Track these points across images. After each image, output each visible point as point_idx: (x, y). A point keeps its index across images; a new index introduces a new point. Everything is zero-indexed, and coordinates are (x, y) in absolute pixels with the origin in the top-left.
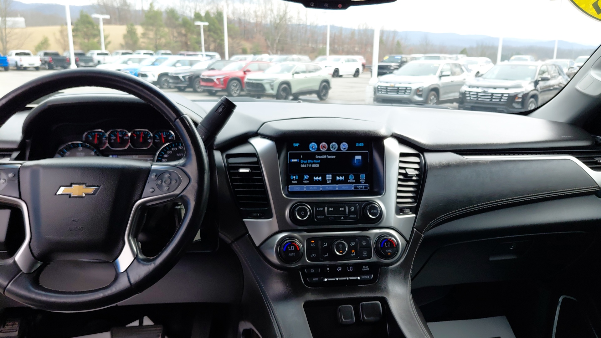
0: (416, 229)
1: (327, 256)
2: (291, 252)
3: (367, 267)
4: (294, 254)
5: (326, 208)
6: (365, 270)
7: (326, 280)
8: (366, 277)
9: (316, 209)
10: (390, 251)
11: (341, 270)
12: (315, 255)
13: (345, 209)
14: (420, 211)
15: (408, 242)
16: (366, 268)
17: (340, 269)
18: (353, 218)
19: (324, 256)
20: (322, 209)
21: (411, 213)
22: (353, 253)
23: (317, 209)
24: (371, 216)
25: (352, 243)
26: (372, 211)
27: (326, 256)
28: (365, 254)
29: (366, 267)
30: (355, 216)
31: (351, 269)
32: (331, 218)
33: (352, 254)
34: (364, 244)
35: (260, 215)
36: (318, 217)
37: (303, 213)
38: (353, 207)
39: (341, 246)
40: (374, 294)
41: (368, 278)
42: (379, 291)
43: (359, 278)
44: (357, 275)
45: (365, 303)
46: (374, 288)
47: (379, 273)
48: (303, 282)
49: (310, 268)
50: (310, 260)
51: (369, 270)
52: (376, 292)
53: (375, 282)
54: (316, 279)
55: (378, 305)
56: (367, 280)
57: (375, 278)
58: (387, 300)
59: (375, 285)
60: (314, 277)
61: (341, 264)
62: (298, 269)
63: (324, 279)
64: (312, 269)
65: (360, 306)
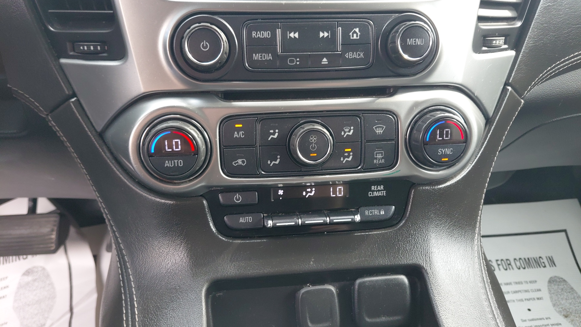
0: (512, 87)
1: (277, 162)
2: (173, 155)
3: (382, 187)
4: (180, 163)
5: (279, 32)
6: (376, 194)
7: (270, 223)
8: (376, 212)
9: (249, 34)
10: (448, 151)
11: (312, 194)
12: (243, 162)
13: (334, 34)
14: (528, 42)
15: (488, 121)
16: (378, 191)
17: (311, 192)
18: (354, 61)
19: (269, 162)
20: (266, 34)
21: (506, 46)
22: (346, 154)
23: (254, 34)
24: (406, 57)
25: (347, 130)
26: (410, 42)
27: (273, 162)
28: (380, 156)
29: (379, 189)
30: (362, 55)
31: (340, 193)
32: (292, 61)
33: (344, 159)
34: (379, 131)
35: (95, 47)
36: (256, 57)
37: (205, 46)
38: (357, 30)
39: (313, 139)
40: (394, 257)
41: (380, 215)
42: (406, 249)
43: (358, 218)
44: (353, 210)
45: (369, 281)
46: (394, 240)
47: (411, 201)
48: (212, 226)
49: (231, 194)
50: (231, 175)
51: (384, 195)
52: (399, 252)
53: (397, 223)
54: (246, 218)
55: (400, 284)
56: (377, 219)
57: (400, 214)
58: (425, 274)
59: (397, 232)
60: (243, 213)
61: (314, 182)
62: (201, 196)
63: (265, 220)
64: (237, 194)
65: (356, 287)
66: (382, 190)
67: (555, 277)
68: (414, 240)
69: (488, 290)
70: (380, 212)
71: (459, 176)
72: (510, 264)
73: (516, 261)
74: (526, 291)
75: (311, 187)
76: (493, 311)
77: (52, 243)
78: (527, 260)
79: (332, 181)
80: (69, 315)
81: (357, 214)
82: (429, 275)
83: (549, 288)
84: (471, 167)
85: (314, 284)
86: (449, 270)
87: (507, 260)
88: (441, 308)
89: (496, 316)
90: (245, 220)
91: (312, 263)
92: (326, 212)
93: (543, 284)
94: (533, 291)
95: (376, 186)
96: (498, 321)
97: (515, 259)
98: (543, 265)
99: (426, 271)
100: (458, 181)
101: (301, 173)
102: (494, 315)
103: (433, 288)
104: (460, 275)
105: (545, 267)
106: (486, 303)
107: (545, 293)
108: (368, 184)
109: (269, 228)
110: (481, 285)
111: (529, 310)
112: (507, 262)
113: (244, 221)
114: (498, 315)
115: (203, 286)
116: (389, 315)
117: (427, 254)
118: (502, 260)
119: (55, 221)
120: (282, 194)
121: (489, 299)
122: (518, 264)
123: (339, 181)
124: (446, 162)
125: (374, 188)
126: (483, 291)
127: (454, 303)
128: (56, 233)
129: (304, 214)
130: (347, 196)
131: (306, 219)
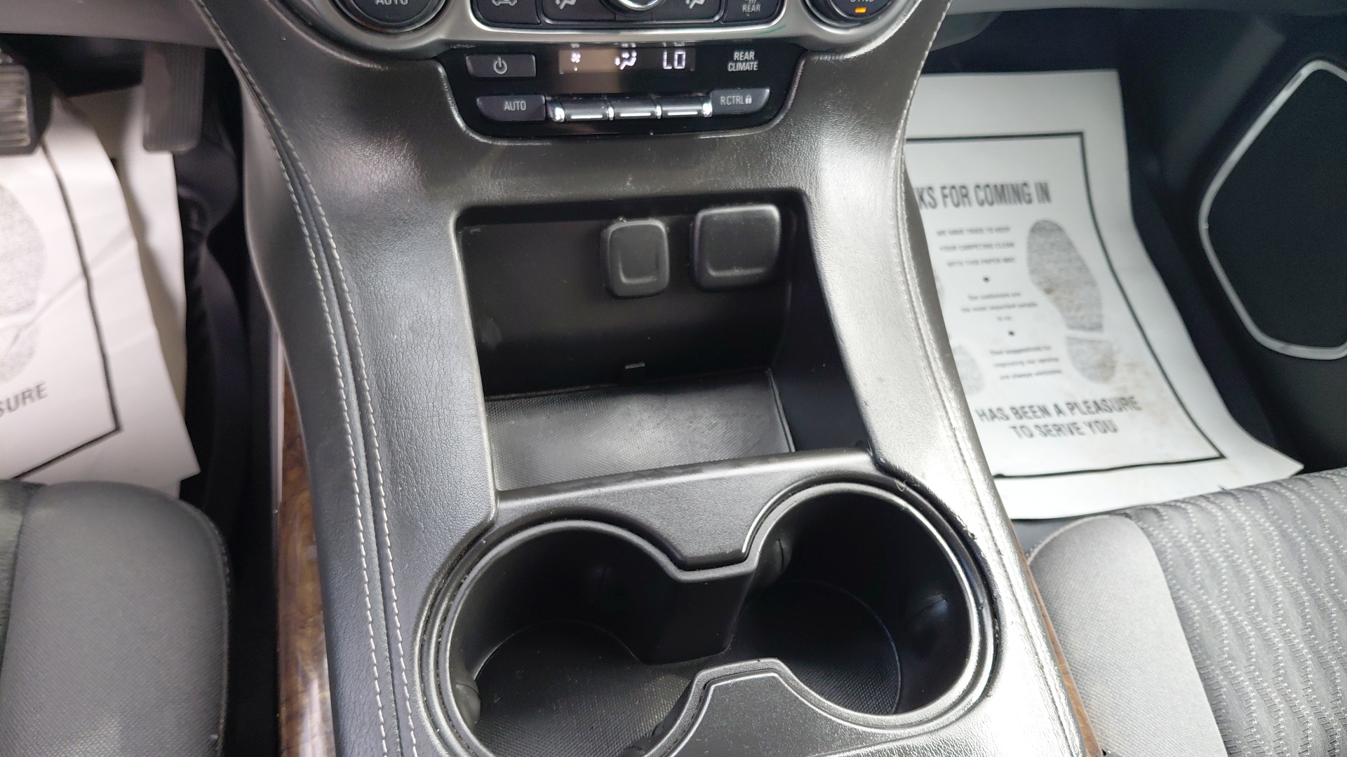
1: (573, 2)
3: (752, 54)
6: (741, 67)
7: (559, 114)
8: (739, 99)
11: (632, 63)
16: (744, 62)
17: (629, 59)
19: (558, 2)
27: (565, 2)
29: (746, 57)
31: (680, 62)
33: (691, 1)
40: (761, 177)
41: (745, 105)
42: (782, 164)
43: (707, 109)
44: (700, 95)
45: (719, 215)
46: (763, 148)
47: (797, 80)
48: (456, 115)
49: (489, 57)
50: (488, 23)
51: (755, 69)
52: (769, 168)
53: (771, 120)
54: (516, 104)
55: (765, 220)
56: (738, 112)
57: (777, 103)
58: (807, 204)
59: (769, 135)
60: (509, 94)
61: (636, 43)
62: (435, 58)
63: (550, 109)
64: (500, 59)
65: (698, 223)
66: (751, 60)
67: (1046, 221)
68: (796, 149)
69: (901, 231)
70: (744, 100)
71: (881, 37)
72: (966, 196)
73: (978, 190)
74: (988, 246)
75: (629, 49)
76: (903, 263)
77: (21, 131)
78: (999, 188)
79: (667, 42)
80: (81, 284)
81: (707, 102)
82: (814, 206)
83: (1029, 243)
84: (904, 21)
85: (630, 216)
86: (845, 199)
87: (964, 187)
88: (825, 256)
89: (907, 270)
90: (514, 106)
91: (628, 184)
92: (654, 97)
93: (1020, 236)
94: (999, 245)
95: (742, 53)
96: (909, 277)
97: (978, 187)
98: (1027, 198)
99: (808, 199)
100: (878, 47)
101: (614, 25)
102: (904, 269)
103: (817, 224)
104: (861, 207)
105: (1030, 201)
106: (895, 251)
107: (1020, 252)
108: (726, 48)
109: (559, 123)
110: (893, 223)
111: (986, 279)
112: (961, 191)
113: (513, 108)
114: (910, 268)
115: (448, 215)
116: (745, 266)
117: (813, 173)
118: (953, 187)
119: (21, 83)
120: (578, 61)
121: (900, 245)
122: (982, 195)
123: (678, 42)
124: (861, 15)
125: (739, 56)
126: (893, 232)
127: (846, 248)
128: (28, 108)
129: (616, 100)
130: (692, 70)
131: (622, 110)
